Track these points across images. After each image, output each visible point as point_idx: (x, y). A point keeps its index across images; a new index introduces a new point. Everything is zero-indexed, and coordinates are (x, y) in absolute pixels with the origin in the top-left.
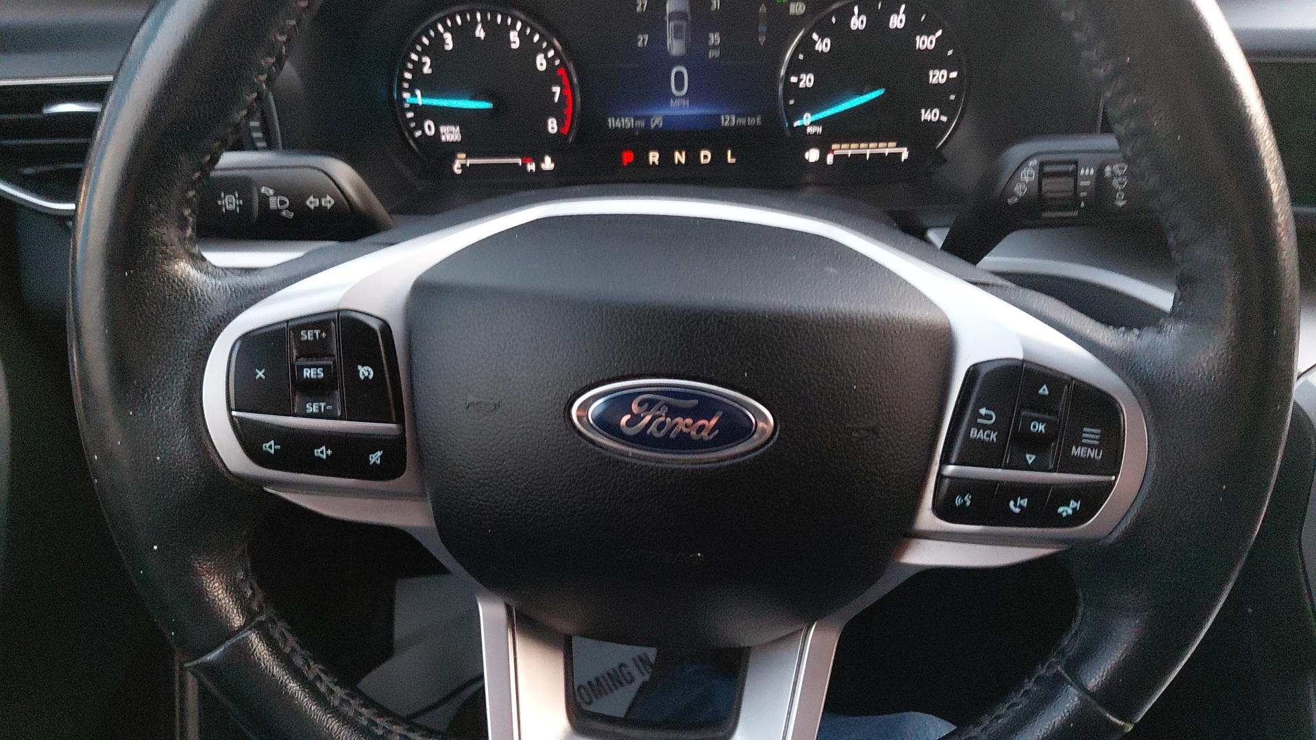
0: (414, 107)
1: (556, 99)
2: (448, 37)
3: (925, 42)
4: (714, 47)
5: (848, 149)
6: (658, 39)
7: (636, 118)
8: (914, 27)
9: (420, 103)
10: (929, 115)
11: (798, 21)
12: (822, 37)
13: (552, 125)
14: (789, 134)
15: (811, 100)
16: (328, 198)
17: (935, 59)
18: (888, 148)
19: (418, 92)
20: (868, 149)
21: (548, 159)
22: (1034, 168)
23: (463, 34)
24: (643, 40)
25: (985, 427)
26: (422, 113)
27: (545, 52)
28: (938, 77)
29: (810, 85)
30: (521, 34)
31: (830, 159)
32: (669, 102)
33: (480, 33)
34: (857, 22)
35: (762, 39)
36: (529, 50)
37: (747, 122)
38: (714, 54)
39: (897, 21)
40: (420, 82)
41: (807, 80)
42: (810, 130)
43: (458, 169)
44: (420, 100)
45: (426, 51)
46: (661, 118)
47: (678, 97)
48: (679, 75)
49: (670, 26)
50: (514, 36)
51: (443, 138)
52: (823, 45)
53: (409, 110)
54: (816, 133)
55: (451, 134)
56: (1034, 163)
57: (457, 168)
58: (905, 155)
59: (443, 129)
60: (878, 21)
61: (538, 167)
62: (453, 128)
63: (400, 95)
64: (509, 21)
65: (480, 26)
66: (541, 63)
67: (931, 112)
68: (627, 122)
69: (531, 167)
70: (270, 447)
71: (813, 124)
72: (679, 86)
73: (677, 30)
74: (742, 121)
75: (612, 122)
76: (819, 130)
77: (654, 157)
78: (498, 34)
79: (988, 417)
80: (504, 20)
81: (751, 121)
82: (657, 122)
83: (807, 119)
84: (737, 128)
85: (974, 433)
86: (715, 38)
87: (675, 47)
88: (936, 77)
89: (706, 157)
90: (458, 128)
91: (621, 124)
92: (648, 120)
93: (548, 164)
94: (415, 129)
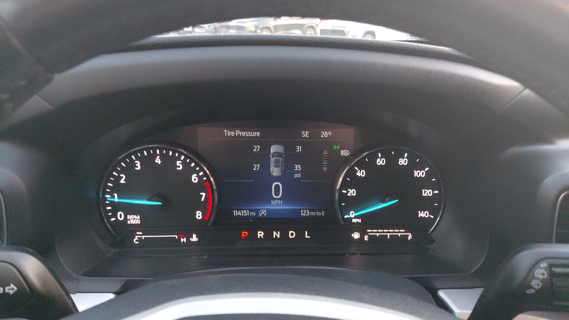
0: (112, 204)
1: (203, 200)
2: (138, 163)
3: (419, 174)
4: (298, 172)
5: (377, 233)
6: (266, 166)
7: (251, 211)
8: (413, 166)
9: (117, 201)
10: (423, 215)
11: (346, 160)
12: (361, 169)
13: (199, 215)
14: (342, 222)
16: (12, 286)
17: (425, 183)
18: (400, 233)
19: (116, 195)
20: (389, 233)
21: (194, 236)
22: (545, 268)
23: (148, 161)
24: (257, 167)
26: (116, 207)
27: (197, 173)
28: (427, 193)
29: (354, 195)
30: (184, 163)
31: (366, 238)
32: (271, 201)
33: (158, 161)
34: (380, 162)
35: (325, 169)
36: (188, 171)
37: (316, 214)
38: (297, 176)
39: (403, 162)
40: (118, 188)
41: (352, 192)
42: (354, 221)
43: (136, 241)
44: (116, 200)
45: (123, 170)
46: (265, 211)
47: (276, 199)
48: (277, 187)
49: (273, 160)
50: (178, 163)
51: (129, 222)
52: (361, 173)
53: (109, 205)
54: (357, 222)
55: (134, 220)
56: (544, 265)
58: (410, 237)
59: (129, 217)
60: (392, 161)
61: (188, 240)
62: (135, 217)
63: (104, 195)
64: (177, 155)
65: (158, 157)
66: (194, 178)
67: (424, 213)
68: (245, 213)
69: (183, 240)
71: (356, 217)
72: (277, 193)
73: (277, 162)
74: (313, 214)
75: (236, 212)
76: (359, 221)
77: (260, 234)
78: (169, 161)
80: (174, 154)
81: (319, 214)
82: (263, 213)
83: (352, 214)
84: (310, 217)
86: (298, 167)
87: (275, 172)
88: (426, 193)
89: (292, 234)
90: (139, 216)
91: (241, 213)
92: (257, 211)
93: (194, 238)
94: (111, 217)
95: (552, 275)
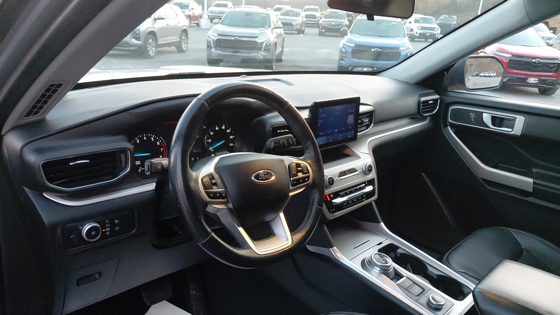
1: (162, 151)
2: (138, 141)
3: (228, 131)
5: (219, 153)
8: (226, 128)
10: (231, 145)
12: (211, 132)
13: (161, 157)
14: (208, 152)
15: (210, 144)
17: (230, 134)
18: (225, 152)
23: (141, 139)
25: (294, 172)
27: (159, 141)
28: (231, 137)
29: (211, 141)
30: (154, 138)
33: (145, 138)
34: (217, 128)
36: (156, 140)
39: (223, 128)
41: (210, 141)
42: (212, 150)
45: (133, 144)
50: (152, 138)
51: (136, 164)
56: (273, 142)
57: (139, 171)
60: (220, 128)
62: (139, 162)
65: (145, 137)
66: (158, 143)
70: (212, 195)
71: (212, 149)
76: (213, 150)
78: (149, 138)
79: (294, 170)
80: (150, 135)
81: (199, 151)
84: (196, 152)
85: (293, 173)
89: (193, 159)
95: (275, 143)
